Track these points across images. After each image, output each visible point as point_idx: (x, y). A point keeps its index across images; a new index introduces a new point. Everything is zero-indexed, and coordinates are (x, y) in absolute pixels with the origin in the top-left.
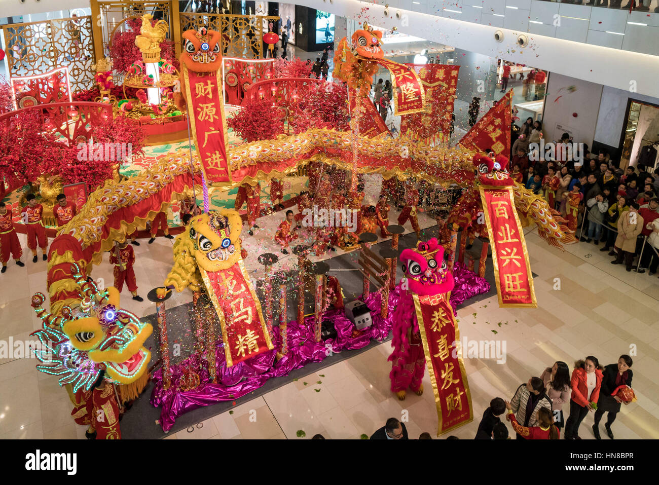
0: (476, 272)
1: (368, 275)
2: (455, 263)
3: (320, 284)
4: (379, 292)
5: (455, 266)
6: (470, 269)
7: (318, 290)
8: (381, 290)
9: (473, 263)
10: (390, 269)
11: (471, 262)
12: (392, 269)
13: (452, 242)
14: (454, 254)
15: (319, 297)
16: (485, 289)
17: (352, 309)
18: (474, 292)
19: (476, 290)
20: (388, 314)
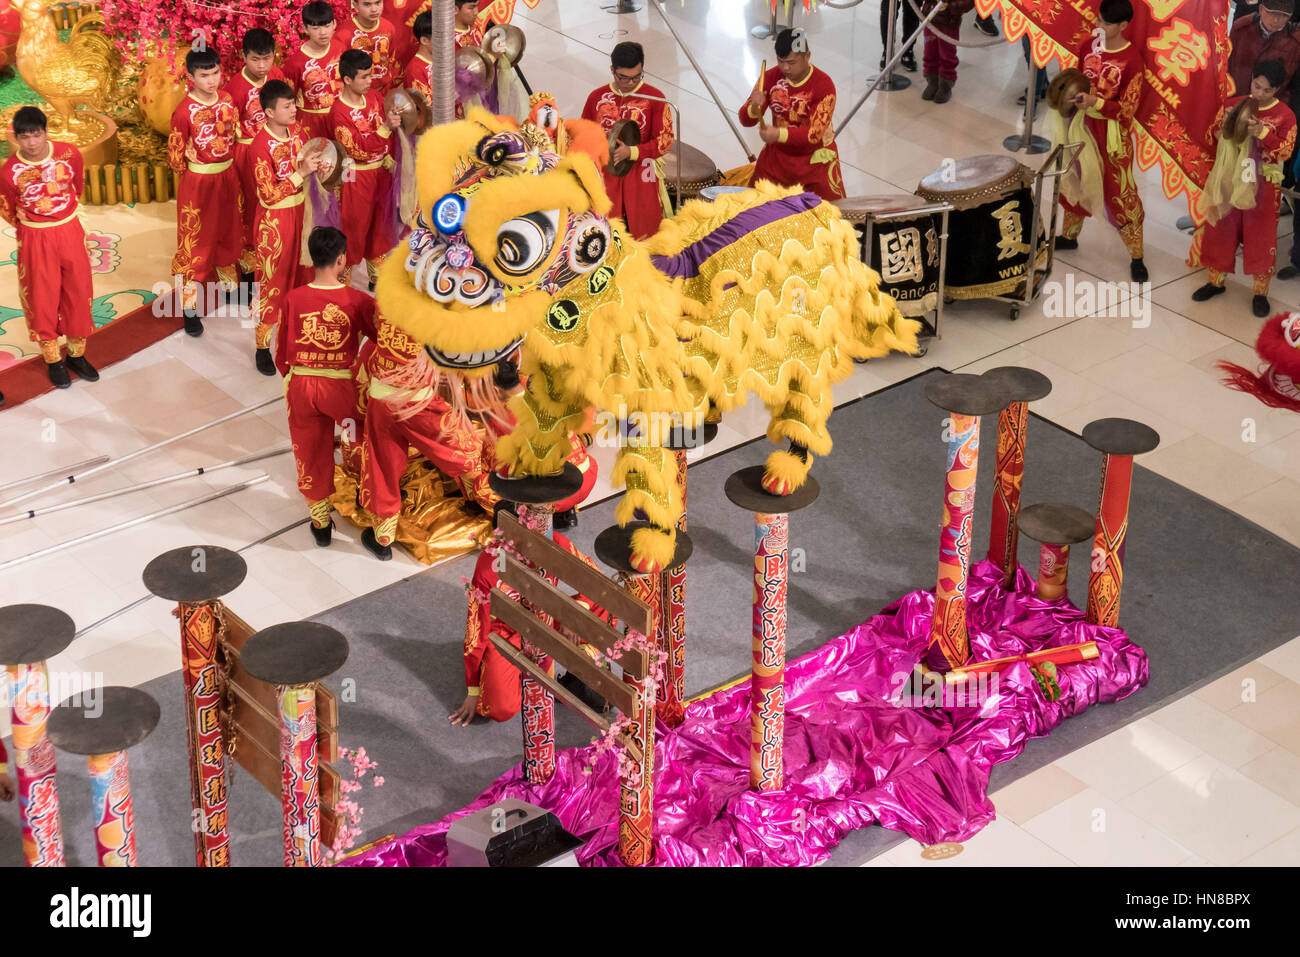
0: (1078, 596)
1: (545, 666)
2: (972, 570)
3: (301, 730)
4: (610, 742)
5: (973, 580)
6: (1049, 589)
7: (295, 762)
8: (615, 729)
9: (1062, 558)
10: (652, 624)
11: (1050, 557)
12: (664, 625)
13: (958, 466)
14: (966, 523)
15: (301, 796)
16: (1121, 678)
17: (484, 848)
18: (1072, 700)
19: (1081, 688)
20: (655, 842)
